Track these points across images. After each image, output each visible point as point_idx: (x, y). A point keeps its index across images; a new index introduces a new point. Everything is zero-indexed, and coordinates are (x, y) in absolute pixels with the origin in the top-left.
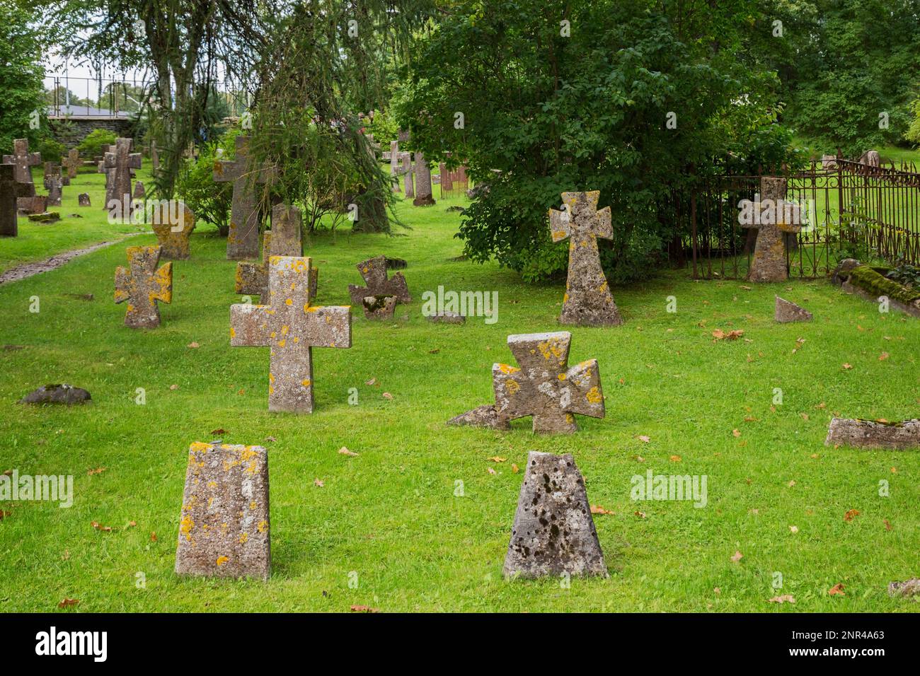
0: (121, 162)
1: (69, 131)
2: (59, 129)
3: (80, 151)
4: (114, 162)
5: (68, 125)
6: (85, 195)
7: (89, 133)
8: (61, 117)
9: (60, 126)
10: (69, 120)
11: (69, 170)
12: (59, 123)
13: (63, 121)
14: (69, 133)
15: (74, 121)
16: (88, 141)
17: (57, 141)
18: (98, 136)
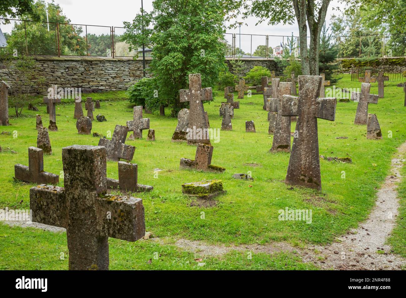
0: (305, 108)
1: (240, 67)
2: (234, 66)
3: (246, 79)
4: (294, 109)
5: (240, 63)
6: (251, 122)
7: (251, 68)
8: (235, 59)
9: (235, 64)
10: (240, 60)
11: (239, 93)
12: (234, 62)
13: (237, 61)
14: (240, 69)
15: (243, 61)
16: (251, 73)
17: (233, 73)
18: (257, 70)
